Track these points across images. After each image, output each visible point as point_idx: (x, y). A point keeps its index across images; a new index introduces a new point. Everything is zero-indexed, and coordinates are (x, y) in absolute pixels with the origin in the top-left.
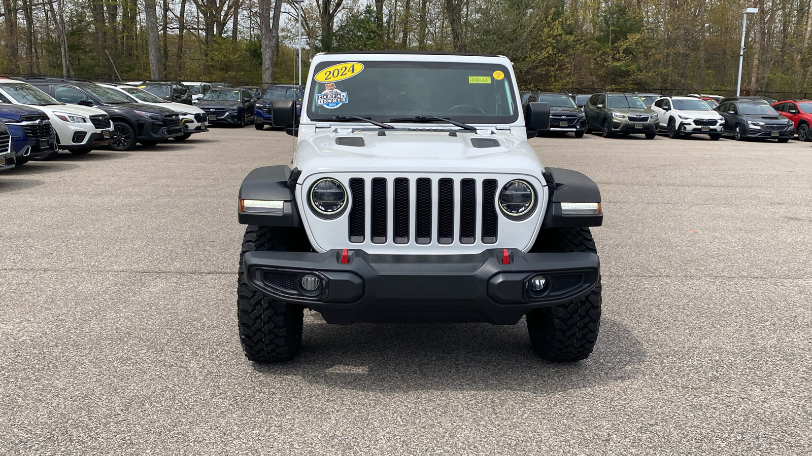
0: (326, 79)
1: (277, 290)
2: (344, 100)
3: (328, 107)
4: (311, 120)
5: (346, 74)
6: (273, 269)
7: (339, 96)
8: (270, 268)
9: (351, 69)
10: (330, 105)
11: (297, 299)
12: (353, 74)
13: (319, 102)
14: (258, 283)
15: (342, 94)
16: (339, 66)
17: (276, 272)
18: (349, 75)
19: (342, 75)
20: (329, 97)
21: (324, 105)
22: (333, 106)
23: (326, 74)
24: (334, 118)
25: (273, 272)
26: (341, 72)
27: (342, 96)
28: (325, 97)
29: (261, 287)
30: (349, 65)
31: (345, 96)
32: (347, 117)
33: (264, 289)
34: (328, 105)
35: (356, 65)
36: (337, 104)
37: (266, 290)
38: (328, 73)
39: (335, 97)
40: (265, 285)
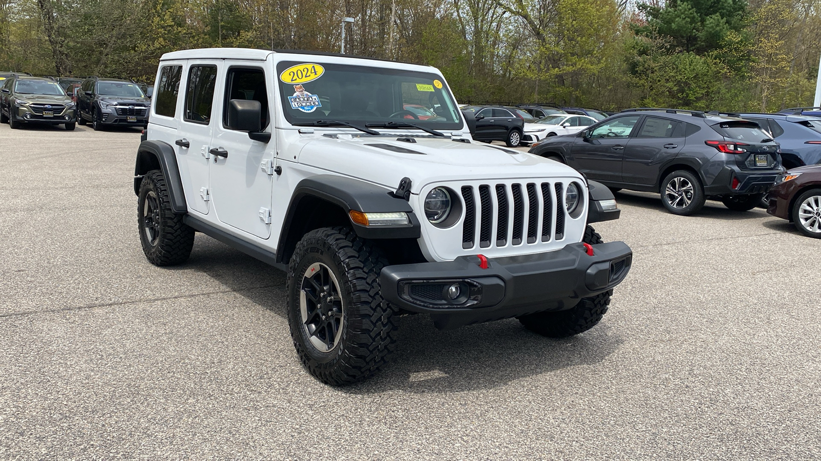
0: (292, 80)
1: (425, 302)
2: (317, 103)
3: (303, 111)
4: (292, 125)
5: (310, 76)
6: (425, 281)
7: (310, 99)
8: (422, 281)
9: (313, 71)
10: (306, 108)
11: (447, 308)
12: (316, 76)
13: (294, 105)
14: (405, 297)
15: (313, 97)
16: (301, 67)
17: (428, 284)
18: (313, 77)
19: (306, 76)
20: (302, 99)
21: (300, 109)
22: (309, 110)
23: (290, 75)
24: (315, 122)
25: (425, 284)
26: (304, 74)
27: (314, 100)
28: (297, 100)
29: (410, 302)
30: (310, 66)
31: (316, 99)
32: (328, 122)
33: (413, 303)
34: (303, 109)
35: (317, 67)
36: (312, 108)
37: (416, 304)
38: (292, 74)
39: (308, 100)
40: (413, 298)
